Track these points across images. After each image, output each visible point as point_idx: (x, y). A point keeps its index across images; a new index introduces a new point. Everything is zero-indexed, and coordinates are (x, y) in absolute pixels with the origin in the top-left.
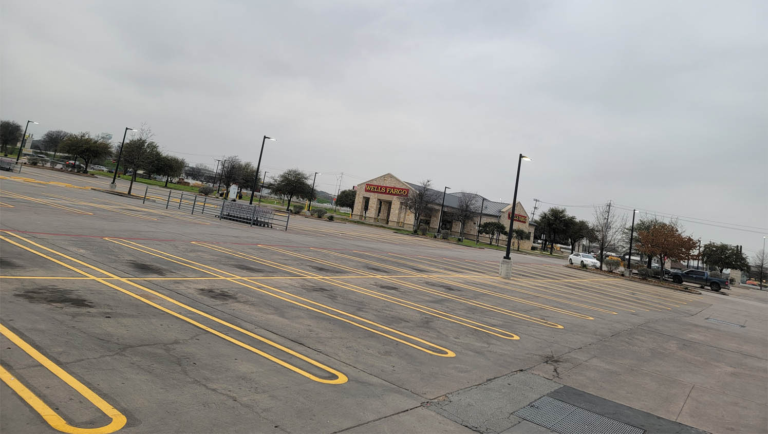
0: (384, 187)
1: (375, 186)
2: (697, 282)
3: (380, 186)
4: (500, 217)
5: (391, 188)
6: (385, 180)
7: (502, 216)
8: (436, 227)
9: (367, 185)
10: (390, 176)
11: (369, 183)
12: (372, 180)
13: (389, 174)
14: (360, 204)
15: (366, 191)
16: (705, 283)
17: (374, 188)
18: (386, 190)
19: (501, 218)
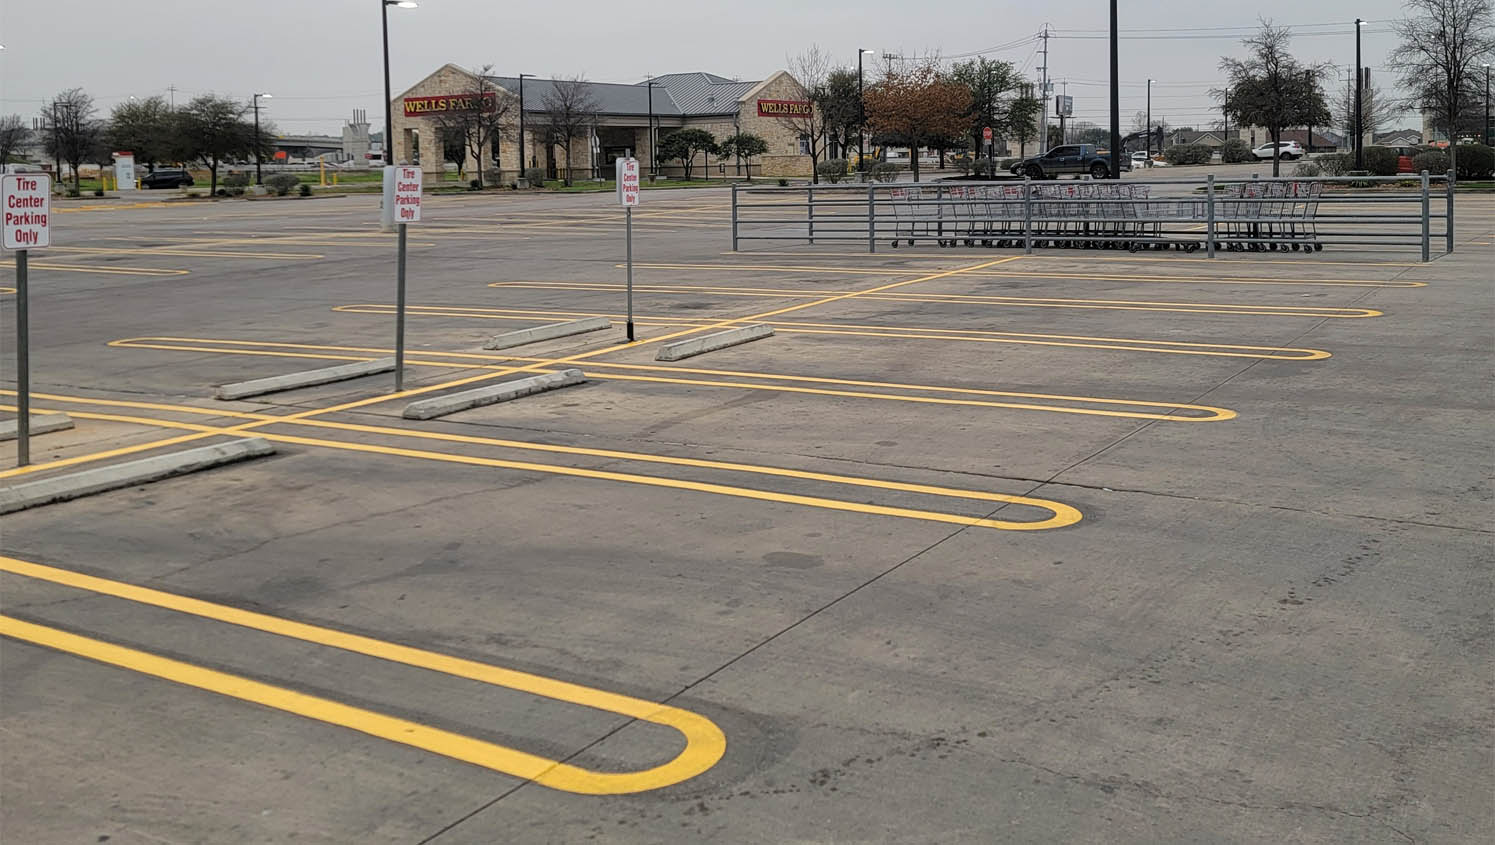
0: (443, 98)
1: (423, 99)
2: (1068, 169)
3: (433, 98)
4: (738, 114)
5: (458, 97)
6: (441, 81)
7: (742, 112)
8: (585, 166)
9: (406, 100)
10: (450, 70)
11: (410, 96)
12: (415, 87)
13: (446, 66)
14: (402, 148)
15: (409, 114)
16: (1080, 169)
17: (423, 106)
18: (448, 103)
19: (741, 117)
